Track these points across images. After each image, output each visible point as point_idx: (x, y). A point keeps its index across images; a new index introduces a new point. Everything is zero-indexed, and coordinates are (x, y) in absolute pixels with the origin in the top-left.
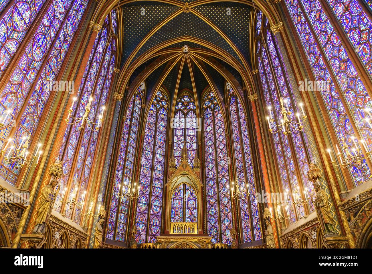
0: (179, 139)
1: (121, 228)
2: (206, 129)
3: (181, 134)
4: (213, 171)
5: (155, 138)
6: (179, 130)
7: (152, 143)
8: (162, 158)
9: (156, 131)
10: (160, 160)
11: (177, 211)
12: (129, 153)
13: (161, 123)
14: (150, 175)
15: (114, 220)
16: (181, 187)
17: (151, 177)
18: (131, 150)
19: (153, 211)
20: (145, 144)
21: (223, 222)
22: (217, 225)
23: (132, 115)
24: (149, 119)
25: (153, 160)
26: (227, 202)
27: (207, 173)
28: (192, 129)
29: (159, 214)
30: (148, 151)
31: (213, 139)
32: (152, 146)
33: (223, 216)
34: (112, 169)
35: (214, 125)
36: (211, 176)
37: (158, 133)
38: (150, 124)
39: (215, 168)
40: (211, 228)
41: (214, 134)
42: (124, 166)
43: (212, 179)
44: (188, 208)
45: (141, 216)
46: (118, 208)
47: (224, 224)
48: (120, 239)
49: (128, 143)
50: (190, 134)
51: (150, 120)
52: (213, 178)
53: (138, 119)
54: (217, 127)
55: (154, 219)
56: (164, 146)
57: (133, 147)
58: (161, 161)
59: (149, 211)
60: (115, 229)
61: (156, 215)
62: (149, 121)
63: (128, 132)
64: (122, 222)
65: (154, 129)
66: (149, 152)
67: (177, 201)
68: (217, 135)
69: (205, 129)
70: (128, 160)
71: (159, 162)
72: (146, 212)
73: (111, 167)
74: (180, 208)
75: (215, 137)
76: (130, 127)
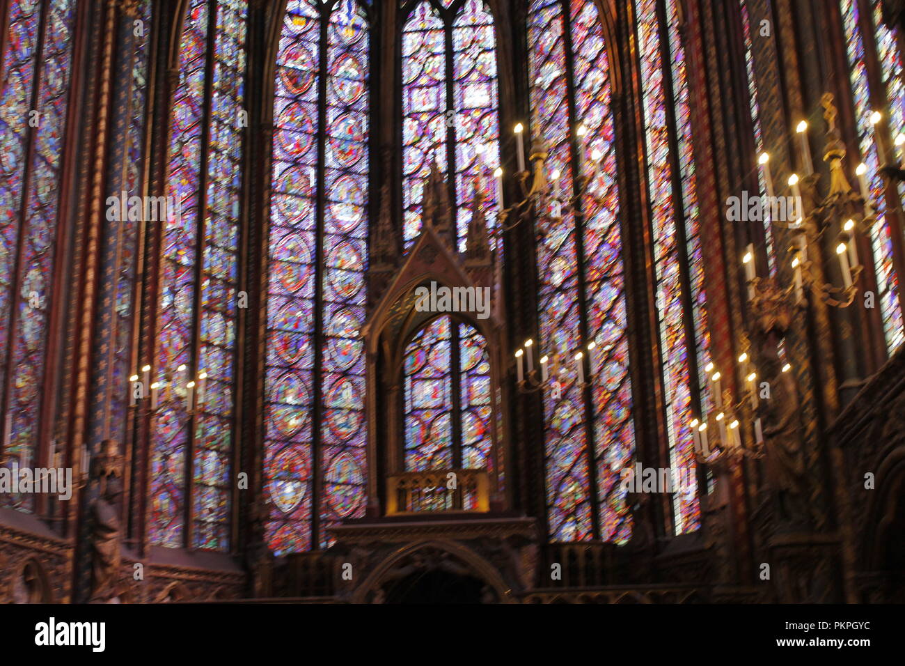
0: (424, 132)
1: (208, 504)
2: (538, 75)
3: (432, 106)
4: (565, 258)
5: (322, 135)
6: (424, 90)
7: (311, 158)
8: (357, 217)
9: (322, 105)
10: (347, 227)
11: (429, 426)
12: (214, 215)
13: (342, 70)
14: (309, 291)
15: (178, 478)
16: (440, 331)
17: (318, 301)
18: (222, 201)
19: (333, 432)
20: (279, 168)
21: (602, 457)
22: (581, 469)
23: (209, 57)
24: (289, 56)
25: (319, 231)
26: (618, 379)
27: (542, 268)
28: (480, 82)
29: (355, 442)
30: (296, 196)
31: (566, 119)
32: (312, 172)
33: (602, 436)
34: (144, 294)
35: (570, 58)
36: (557, 279)
37: (331, 115)
38: (295, 78)
39: (571, 245)
40: (561, 482)
41: (570, 98)
42: (197, 267)
43: (561, 289)
44: (471, 409)
45: (287, 454)
46: (191, 434)
47: (608, 466)
48: (210, 545)
49: (203, 176)
50: (468, 102)
51: (296, 57)
52: (567, 286)
53: (242, 65)
54: (581, 66)
55: (336, 460)
56: (363, 167)
57: (229, 188)
58: (352, 231)
59: (317, 433)
60: (185, 508)
61: (344, 446)
62: (290, 64)
63: (197, 131)
64: (212, 481)
65: (313, 95)
66: (303, 197)
67: (428, 388)
68: (582, 101)
69: (532, 74)
70: (212, 244)
71: (346, 237)
72: (307, 435)
73: (139, 284)
74: (439, 412)
75: (572, 111)
76: (207, 105)
